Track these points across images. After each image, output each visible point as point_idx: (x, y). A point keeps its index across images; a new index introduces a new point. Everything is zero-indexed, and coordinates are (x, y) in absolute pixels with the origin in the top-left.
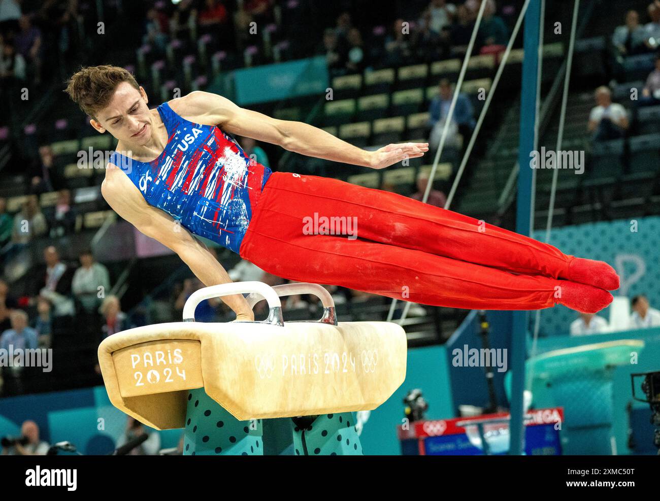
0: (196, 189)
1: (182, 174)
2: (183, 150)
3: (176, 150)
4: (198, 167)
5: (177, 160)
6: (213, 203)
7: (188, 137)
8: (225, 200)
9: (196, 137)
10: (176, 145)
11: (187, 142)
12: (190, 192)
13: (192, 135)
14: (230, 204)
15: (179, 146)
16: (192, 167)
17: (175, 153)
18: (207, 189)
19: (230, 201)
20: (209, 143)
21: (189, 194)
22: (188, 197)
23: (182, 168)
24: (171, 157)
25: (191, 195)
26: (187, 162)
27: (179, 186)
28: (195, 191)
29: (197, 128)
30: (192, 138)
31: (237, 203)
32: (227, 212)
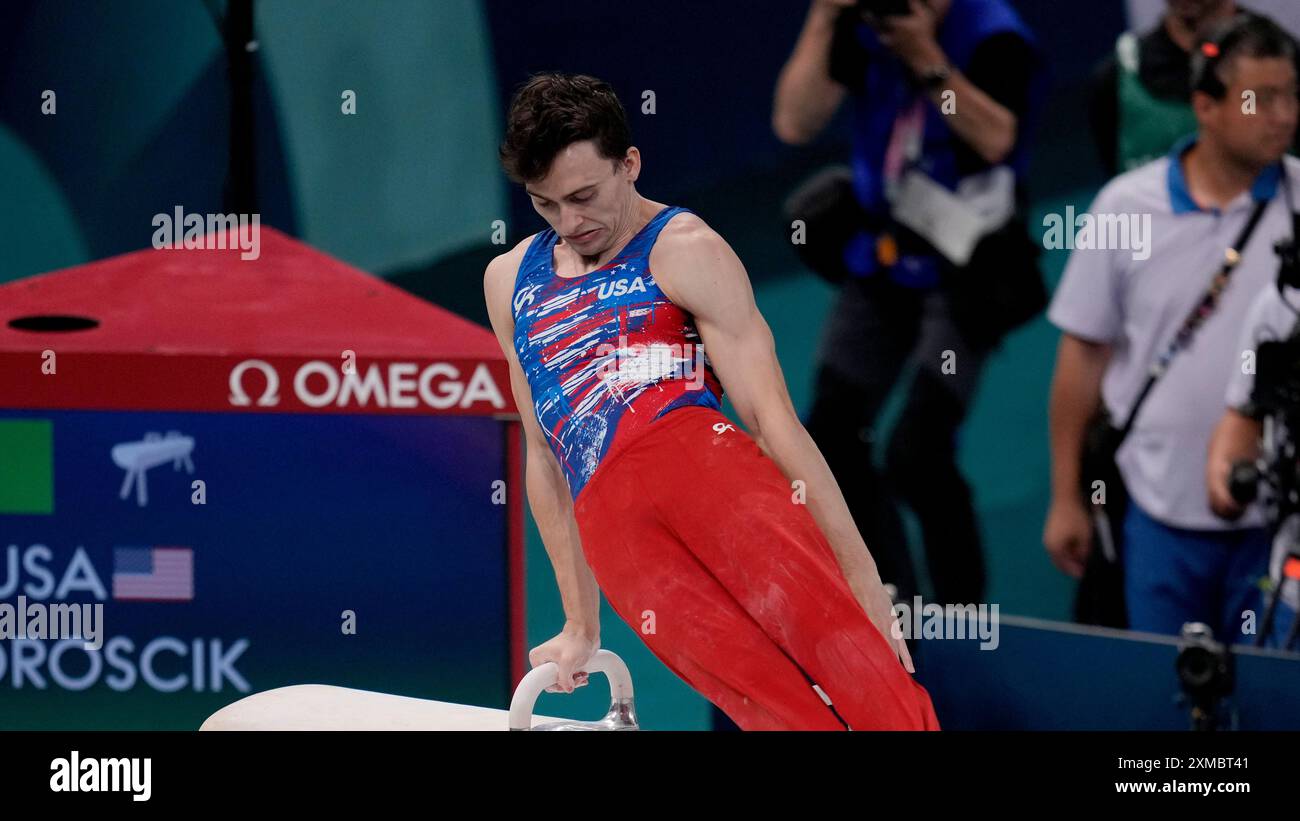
0: (561, 367)
1: (562, 328)
2: (601, 296)
3: (594, 288)
4: (589, 335)
5: (580, 302)
6: (564, 403)
7: (622, 284)
8: (583, 409)
9: (631, 291)
10: (601, 282)
11: (615, 289)
12: (550, 365)
13: (629, 286)
14: (587, 420)
15: (603, 285)
16: (583, 328)
17: (590, 291)
18: (575, 376)
19: (589, 414)
20: (633, 314)
21: (546, 366)
22: (543, 369)
23: (571, 319)
24: (581, 291)
25: (550, 370)
26: (586, 316)
27: (544, 341)
28: (558, 369)
29: (644, 282)
30: (625, 288)
31: (597, 422)
32: (576, 430)
